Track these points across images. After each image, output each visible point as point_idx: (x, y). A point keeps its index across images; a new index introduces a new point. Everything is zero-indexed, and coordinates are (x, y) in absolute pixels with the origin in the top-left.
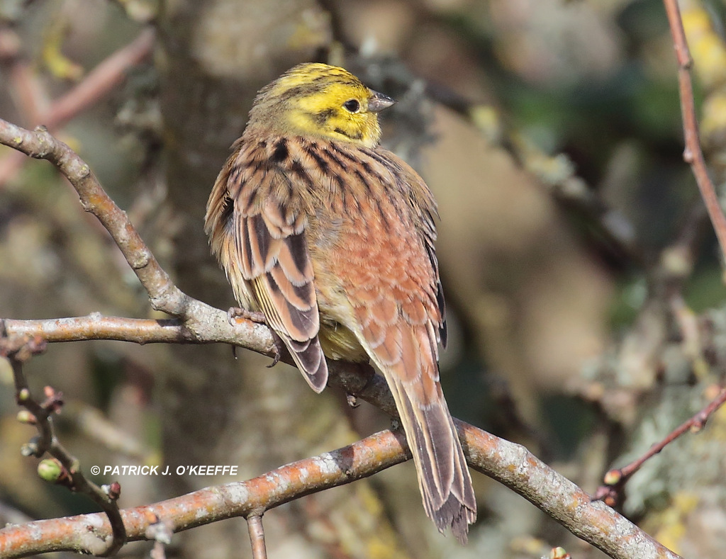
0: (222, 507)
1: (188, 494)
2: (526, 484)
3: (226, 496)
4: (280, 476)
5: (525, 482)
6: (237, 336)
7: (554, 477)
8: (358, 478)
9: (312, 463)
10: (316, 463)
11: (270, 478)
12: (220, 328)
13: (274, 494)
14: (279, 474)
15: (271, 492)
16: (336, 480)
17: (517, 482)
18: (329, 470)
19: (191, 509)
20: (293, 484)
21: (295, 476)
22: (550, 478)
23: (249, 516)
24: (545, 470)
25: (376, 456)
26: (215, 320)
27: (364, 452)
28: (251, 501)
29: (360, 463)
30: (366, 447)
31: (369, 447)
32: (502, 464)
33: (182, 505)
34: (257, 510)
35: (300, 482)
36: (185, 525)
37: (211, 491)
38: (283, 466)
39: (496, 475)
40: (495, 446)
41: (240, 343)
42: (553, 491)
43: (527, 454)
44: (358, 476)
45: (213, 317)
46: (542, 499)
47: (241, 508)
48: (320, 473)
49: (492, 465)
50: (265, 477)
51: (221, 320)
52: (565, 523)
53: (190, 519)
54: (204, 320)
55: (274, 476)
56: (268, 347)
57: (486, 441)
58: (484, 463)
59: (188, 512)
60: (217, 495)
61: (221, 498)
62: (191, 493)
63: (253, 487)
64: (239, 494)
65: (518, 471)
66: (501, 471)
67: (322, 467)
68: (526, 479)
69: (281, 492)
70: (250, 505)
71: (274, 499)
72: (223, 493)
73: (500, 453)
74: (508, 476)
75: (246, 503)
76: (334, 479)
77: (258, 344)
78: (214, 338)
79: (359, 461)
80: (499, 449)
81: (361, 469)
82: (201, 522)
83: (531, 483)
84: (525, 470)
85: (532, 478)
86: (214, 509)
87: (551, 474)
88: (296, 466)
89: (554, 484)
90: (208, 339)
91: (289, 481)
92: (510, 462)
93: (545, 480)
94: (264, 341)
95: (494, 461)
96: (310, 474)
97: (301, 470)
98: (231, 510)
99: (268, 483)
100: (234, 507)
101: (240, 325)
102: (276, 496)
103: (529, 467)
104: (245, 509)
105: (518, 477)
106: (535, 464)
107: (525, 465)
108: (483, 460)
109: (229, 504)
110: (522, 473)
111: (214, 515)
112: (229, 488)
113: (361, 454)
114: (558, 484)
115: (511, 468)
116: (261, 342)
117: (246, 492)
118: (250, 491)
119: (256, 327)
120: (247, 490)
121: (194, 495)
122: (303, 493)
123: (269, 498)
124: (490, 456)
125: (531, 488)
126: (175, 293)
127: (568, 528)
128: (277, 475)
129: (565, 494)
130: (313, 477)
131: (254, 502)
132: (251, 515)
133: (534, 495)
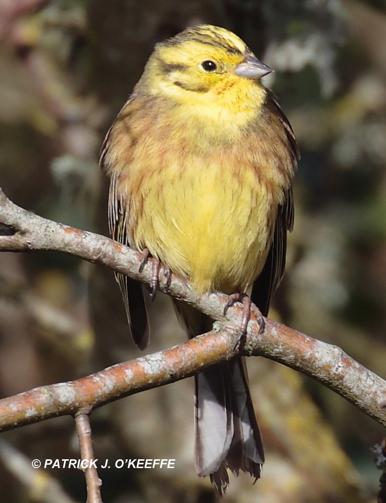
0: (50, 406)
1: (19, 395)
2: (341, 383)
3: (54, 396)
4: (106, 376)
5: (341, 381)
6: (67, 245)
7: (368, 376)
8: (181, 378)
9: (137, 364)
10: (141, 364)
11: (96, 379)
12: (50, 237)
13: (100, 394)
14: (105, 375)
15: (98, 392)
16: (160, 380)
17: (333, 381)
18: (153, 370)
19: (20, 409)
20: (118, 384)
21: (121, 377)
22: (364, 377)
23: (77, 414)
24: (359, 369)
25: (198, 357)
26: (46, 230)
27: (187, 354)
28: (78, 400)
29: (183, 364)
30: (188, 349)
31: (192, 348)
32: (318, 364)
33: (12, 405)
34: (84, 408)
35: (125, 382)
36: (16, 424)
37: (40, 392)
38: (110, 368)
39: (313, 374)
40: (311, 348)
41: (69, 251)
42: (367, 389)
43: (342, 355)
44: (181, 376)
45: (43, 227)
46: (356, 397)
47: (69, 408)
48: (144, 374)
49: (309, 365)
50: (92, 377)
51: (51, 230)
52: (379, 418)
53: (20, 418)
54: (35, 231)
55: (100, 377)
56: (96, 256)
57: (303, 343)
58: (301, 363)
59: (18, 411)
60: (46, 395)
61: (49, 398)
62: (22, 394)
63: (80, 387)
64: (67, 395)
65: (334, 370)
66: (317, 370)
67: (146, 368)
68: (342, 378)
69: (107, 392)
70: (77, 404)
71: (100, 399)
72: (52, 393)
73: (316, 354)
74: (324, 375)
75: (73, 403)
76: (158, 379)
77: (86, 253)
78: (44, 247)
79: (182, 362)
80: (315, 350)
81: (183, 370)
82: (31, 420)
83: (346, 382)
84: (340, 369)
85: (347, 377)
86: (43, 408)
87: (365, 374)
88: (122, 367)
89: (368, 382)
90: (39, 248)
91: (115, 381)
92: (326, 362)
93: (359, 379)
94: (91, 249)
95: (311, 360)
96: (135, 375)
97: (127, 371)
98: (59, 409)
99: (94, 383)
100: (62, 407)
101: (69, 235)
102: (102, 396)
103: (343, 367)
104: (72, 409)
105: (333, 376)
106: (349, 364)
107: (340, 365)
108: (300, 360)
109: (57, 404)
110: (337, 373)
111: (43, 414)
112: (58, 388)
113: (184, 356)
114: (372, 383)
115: (327, 368)
116: (89, 251)
117: (74, 392)
118: (77, 391)
119: (84, 236)
120: (75, 390)
121: (24, 395)
122: (128, 392)
123: (96, 398)
124: (307, 356)
125: (346, 387)
126: (7, 205)
127: (382, 423)
128: (103, 376)
129: (379, 392)
130: (138, 378)
131: (82, 402)
132: (79, 413)
133: (349, 393)
